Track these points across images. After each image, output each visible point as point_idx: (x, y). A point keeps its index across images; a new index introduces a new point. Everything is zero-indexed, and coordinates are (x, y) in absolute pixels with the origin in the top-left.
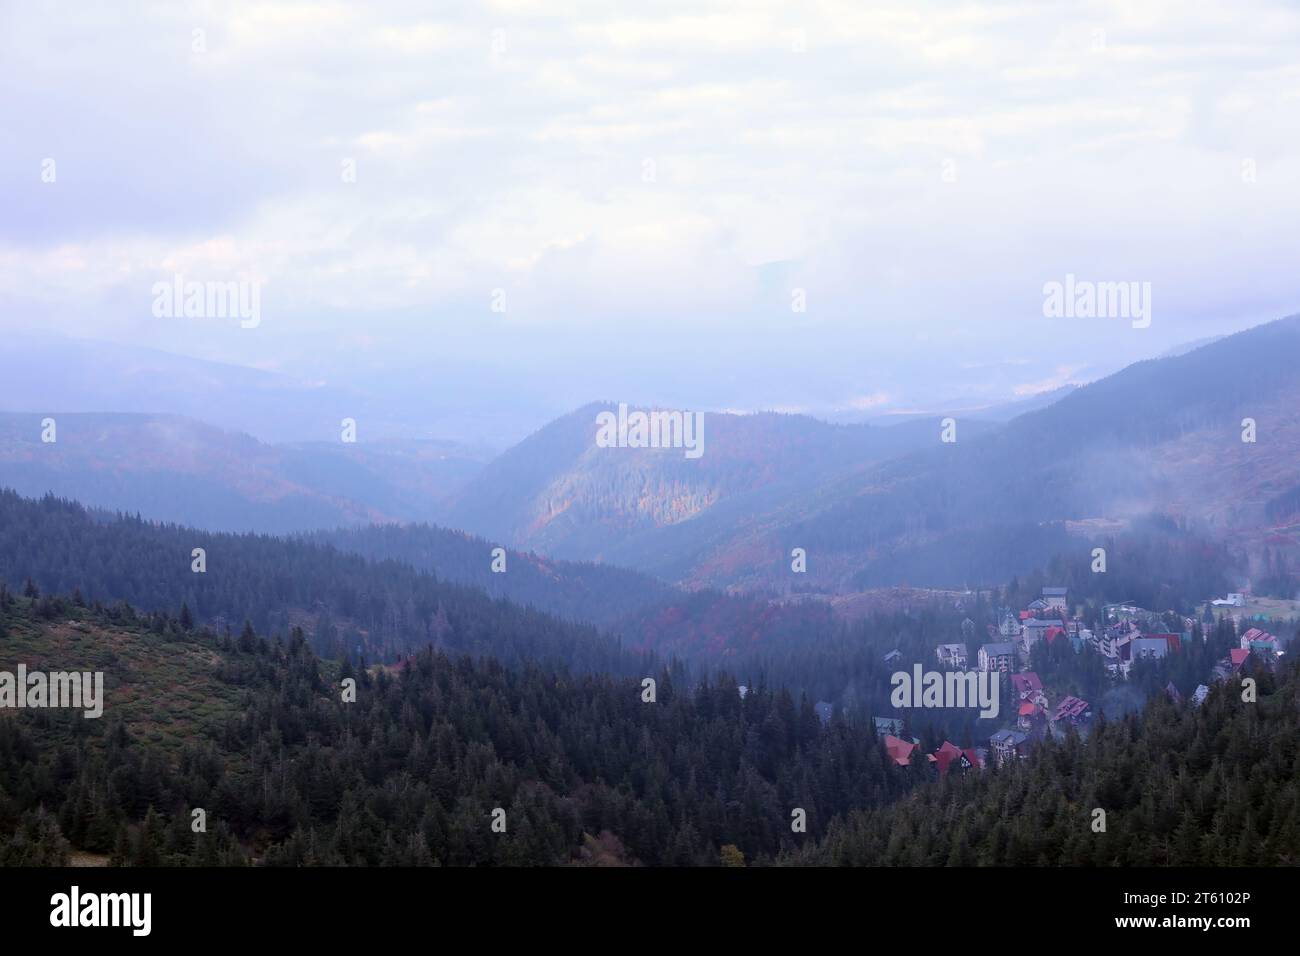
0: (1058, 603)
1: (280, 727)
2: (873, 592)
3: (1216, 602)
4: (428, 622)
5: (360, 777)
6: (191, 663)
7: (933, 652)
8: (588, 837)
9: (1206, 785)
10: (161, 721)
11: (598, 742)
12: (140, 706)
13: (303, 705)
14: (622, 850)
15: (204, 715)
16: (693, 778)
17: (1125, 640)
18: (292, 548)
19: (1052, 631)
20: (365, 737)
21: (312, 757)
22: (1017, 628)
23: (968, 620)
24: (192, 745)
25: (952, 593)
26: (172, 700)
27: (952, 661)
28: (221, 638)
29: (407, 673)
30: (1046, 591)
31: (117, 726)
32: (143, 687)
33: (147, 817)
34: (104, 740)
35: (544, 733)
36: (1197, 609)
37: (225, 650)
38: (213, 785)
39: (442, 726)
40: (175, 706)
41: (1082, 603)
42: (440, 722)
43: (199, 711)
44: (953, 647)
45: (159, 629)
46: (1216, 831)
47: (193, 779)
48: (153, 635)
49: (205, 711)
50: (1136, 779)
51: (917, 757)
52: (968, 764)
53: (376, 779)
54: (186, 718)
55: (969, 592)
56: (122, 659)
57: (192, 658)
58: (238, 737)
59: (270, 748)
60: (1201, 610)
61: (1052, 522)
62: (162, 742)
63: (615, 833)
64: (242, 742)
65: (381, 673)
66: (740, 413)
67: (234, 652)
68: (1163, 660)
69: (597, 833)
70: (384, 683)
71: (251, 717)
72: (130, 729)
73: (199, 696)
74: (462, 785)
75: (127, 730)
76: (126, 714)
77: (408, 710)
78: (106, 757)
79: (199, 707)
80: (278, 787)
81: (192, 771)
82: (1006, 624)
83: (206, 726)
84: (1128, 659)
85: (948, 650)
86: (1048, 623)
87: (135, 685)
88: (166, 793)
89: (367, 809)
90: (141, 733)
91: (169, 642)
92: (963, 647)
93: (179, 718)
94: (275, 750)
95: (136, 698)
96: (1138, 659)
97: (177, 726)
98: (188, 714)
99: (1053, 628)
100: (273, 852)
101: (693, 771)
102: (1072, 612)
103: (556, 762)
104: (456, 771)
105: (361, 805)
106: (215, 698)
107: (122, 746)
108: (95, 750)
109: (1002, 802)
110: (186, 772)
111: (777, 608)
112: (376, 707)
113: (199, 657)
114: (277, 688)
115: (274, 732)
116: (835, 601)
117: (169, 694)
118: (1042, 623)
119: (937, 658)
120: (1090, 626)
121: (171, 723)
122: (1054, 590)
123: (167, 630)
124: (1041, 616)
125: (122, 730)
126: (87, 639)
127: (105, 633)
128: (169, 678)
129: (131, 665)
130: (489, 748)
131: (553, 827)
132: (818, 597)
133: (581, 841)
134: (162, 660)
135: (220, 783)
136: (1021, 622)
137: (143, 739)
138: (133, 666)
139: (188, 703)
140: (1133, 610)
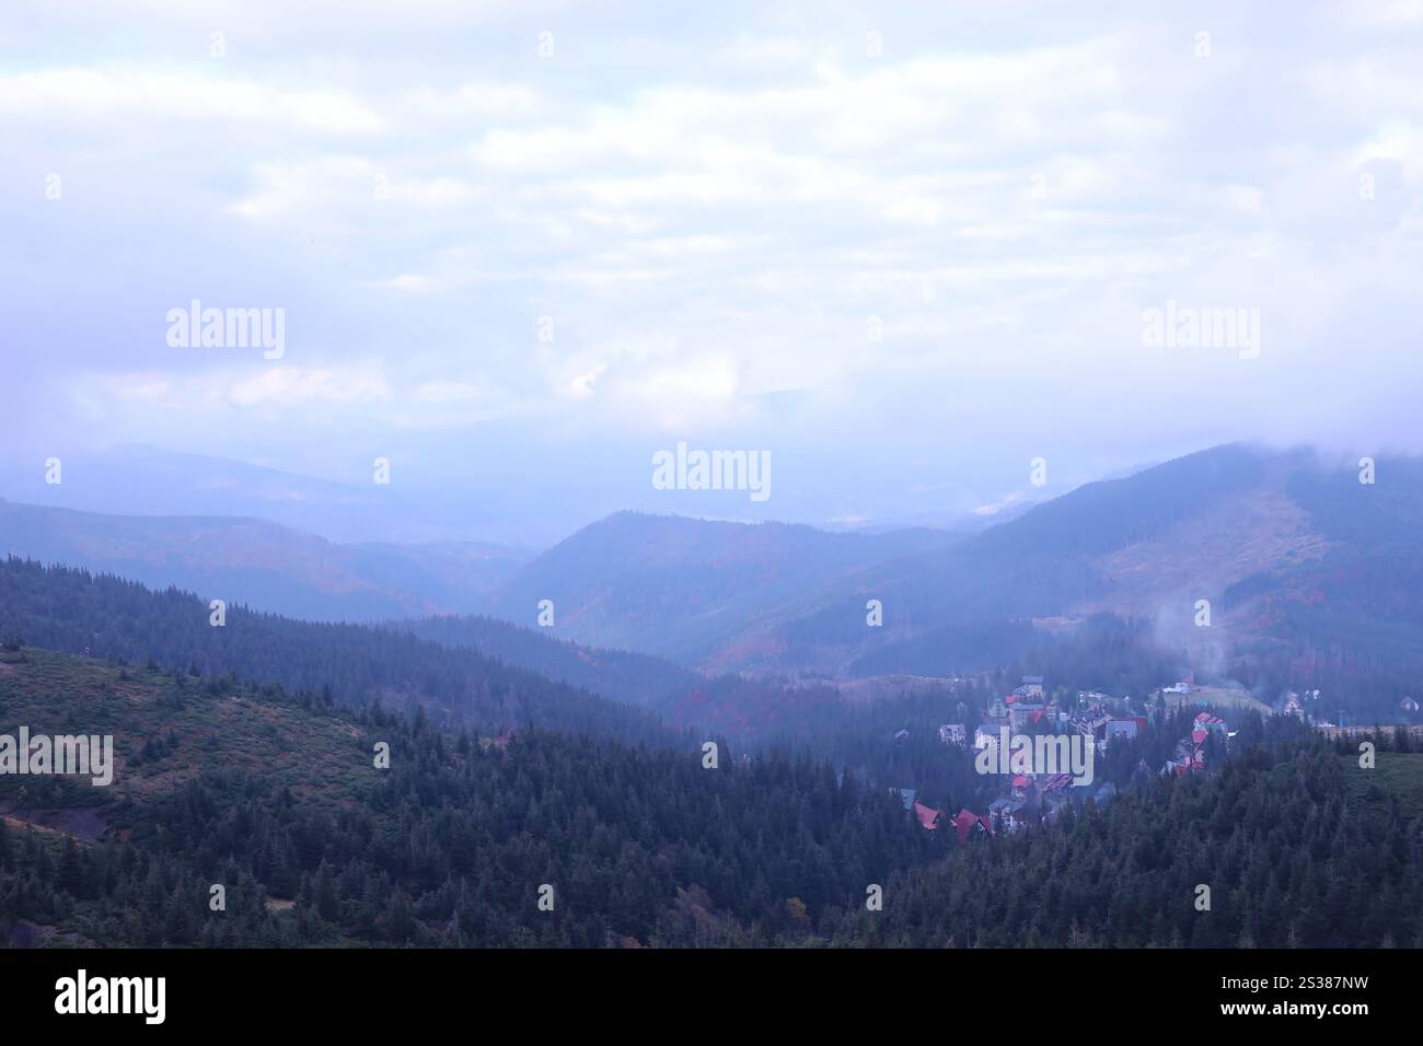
0: (1035, 690)
1: (418, 791)
2: (875, 678)
3: (1166, 690)
4: (502, 701)
5: (489, 835)
6: (336, 736)
7: (937, 731)
8: (680, 890)
9: (1230, 848)
10: (316, 785)
11: (678, 807)
12: (298, 772)
13: (435, 772)
14: (709, 901)
15: (353, 780)
16: (760, 839)
17: (1101, 722)
18: (379, 635)
19: (1035, 715)
20: (488, 799)
21: (448, 818)
22: (1004, 711)
23: (962, 704)
24: (348, 806)
25: (943, 681)
26: (324, 767)
27: (954, 740)
28: (358, 714)
29: (513, 745)
30: (1025, 679)
31: (282, 789)
32: (299, 755)
33: (321, 867)
34: (271, 799)
35: (634, 799)
36: (1150, 695)
37: (364, 724)
38: (367, 841)
39: (551, 792)
40: (328, 771)
41: (1056, 690)
42: (550, 788)
43: (347, 776)
44: (954, 727)
45: (306, 705)
46: (1242, 887)
47: (350, 835)
48: (302, 711)
49: (352, 777)
50: (1167, 843)
51: (942, 824)
52: (983, 828)
53: (501, 839)
54: (336, 782)
55: (957, 680)
56: (280, 729)
57: (335, 730)
58: (382, 800)
59: (412, 809)
60: (1154, 697)
61: (1021, 620)
62: (320, 802)
63: (701, 886)
64: (386, 805)
65: (492, 746)
66: (748, 523)
67: (370, 726)
68: (1135, 740)
69: (686, 887)
70: (496, 754)
71: (392, 783)
72: (293, 790)
73: (347, 763)
74: (574, 844)
75: (291, 793)
76: (289, 777)
77: (522, 779)
78: (275, 815)
79: (346, 773)
80: (423, 843)
81: (349, 828)
82: (994, 708)
83: (355, 790)
84: (1104, 738)
85: (949, 730)
86: (1031, 707)
87: (292, 753)
88: (328, 846)
89: (498, 864)
90: (301, 795)
91: (316, 716)
92: (962, 726)
93: (331, 783)
94: (415, 811)
95: (294, 765)
96: (1113, 738)
97: (330, 789)
98: (339, 778)
99: (1035, 711)
100: (426, 899)
101: (760, 833)
102: (1049, 698)
103: (647, 825)
104: (567, 831)
105: (493, 861)
106: (357, 766)
107: (289, 806)
108: (265, 809)
109: (1049, 862)
110: (344, 829)
111: (791, 691)
112: (495, 775)
113: (341, 729)
114: (410, 758)
115: (414, 795)
116: (841, 687)
117: (321, 762)
118: (1025, 707)
119: (940, 737)
120: (1066, 711)
121: (325, 786)
122: (1033, 679)
123: (313, 706)
124: (1025, 701)
125: (286, 792)
126: (249, 713)
127: (262, 708)
128: (320, 747)
129: (287, 736)
130: (592, 812)
131: (653, 880)
132: (825, 683)
133: (675, 894)
134: (311, 732)
135: (374, 839)
136: (1007, 706)
137: (304, 800)
138: (289, 737)
139: (338, 770)
140: (1099, 696)
